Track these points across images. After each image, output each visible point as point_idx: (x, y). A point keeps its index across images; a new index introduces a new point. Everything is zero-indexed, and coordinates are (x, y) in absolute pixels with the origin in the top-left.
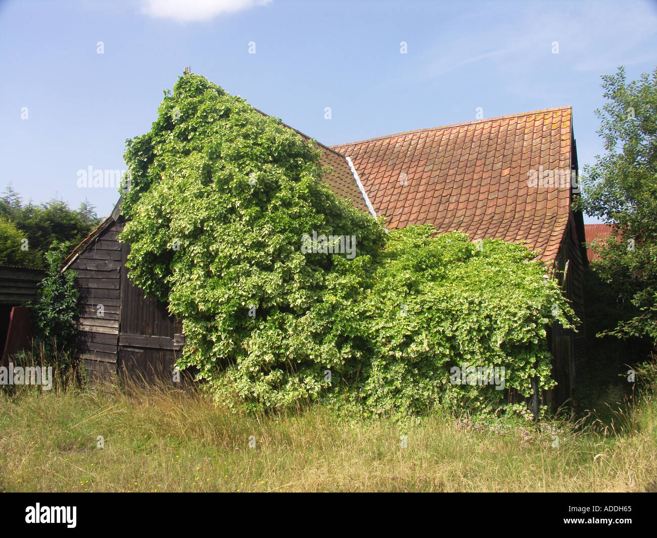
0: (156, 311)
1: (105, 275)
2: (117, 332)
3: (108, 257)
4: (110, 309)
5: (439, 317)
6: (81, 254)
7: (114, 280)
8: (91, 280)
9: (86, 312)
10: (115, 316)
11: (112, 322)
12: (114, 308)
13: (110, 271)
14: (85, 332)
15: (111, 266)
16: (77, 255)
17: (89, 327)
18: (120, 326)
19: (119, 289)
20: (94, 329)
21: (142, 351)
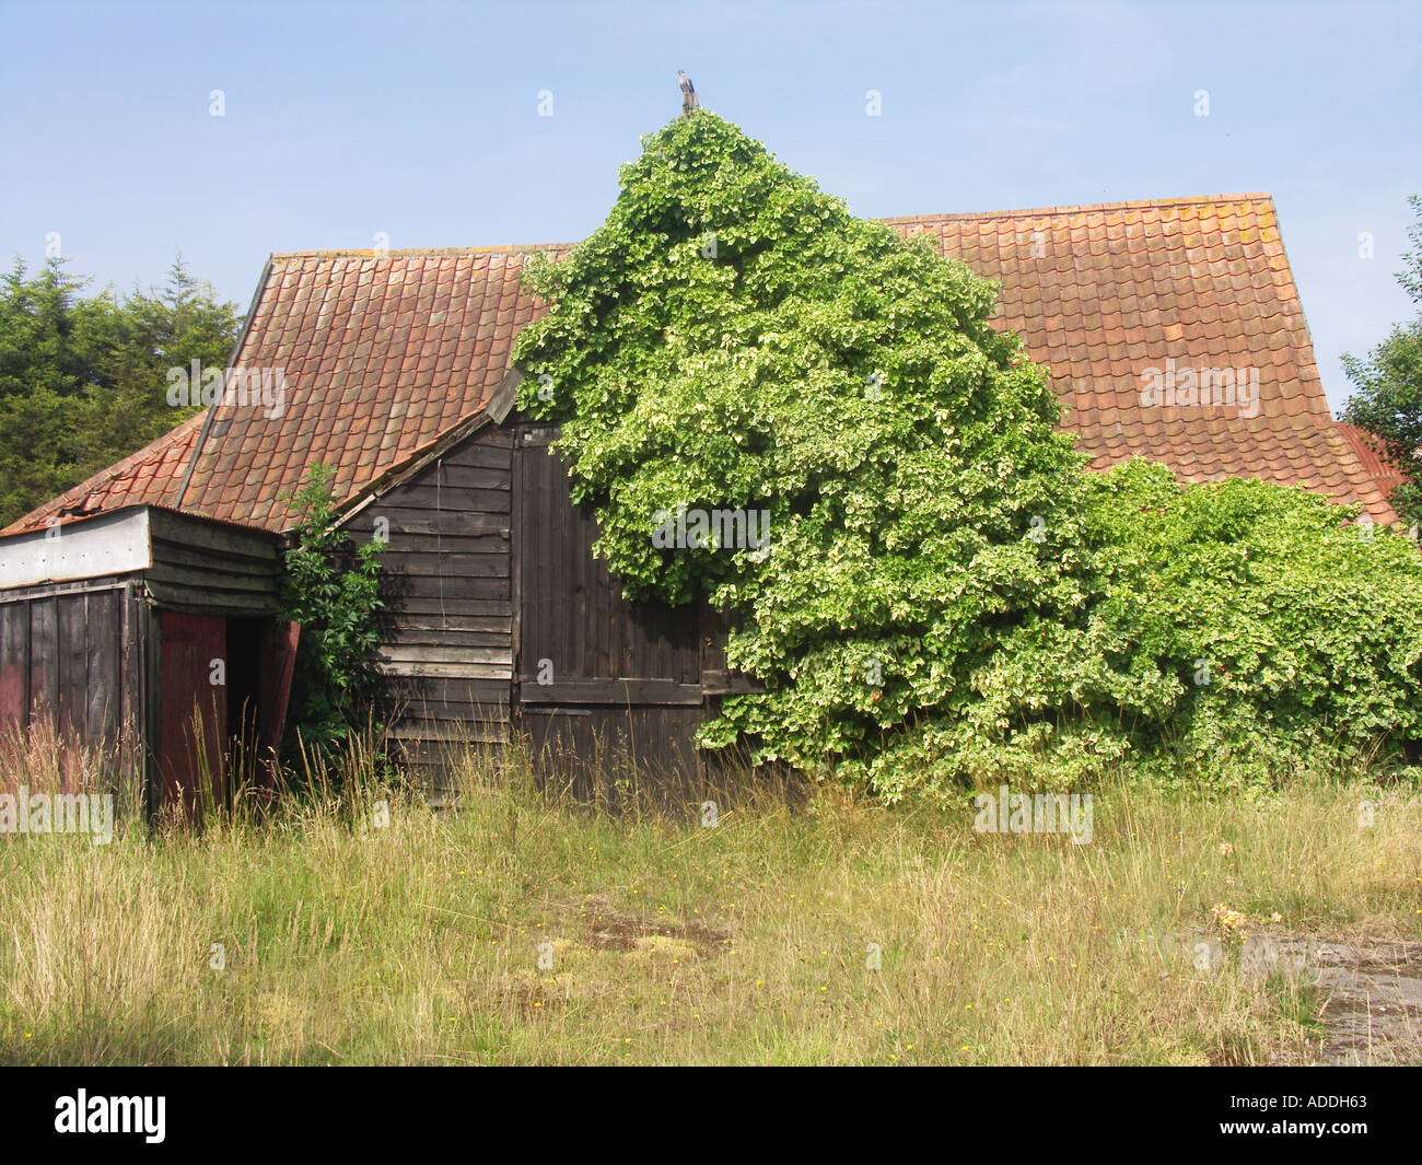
0: (630, 625)
1: (460, 545)
2: (509, 675)
3: (470, 505)
4: (476, 623)
5: (1304, 622)
6: (382, 497)
7: (489, 557)
8: (411, 557)
9: (400, 632)
10: (497, 637)
11: (488, 651)
12: (493, 620)
13: (480, 537)
14: (403, 677)
15: (479, 525)
16: (371, 498)
17: (411, 665)
18: (518, 659)
19: (510, 578)
20: (429, 670)
21: (588, 712)
